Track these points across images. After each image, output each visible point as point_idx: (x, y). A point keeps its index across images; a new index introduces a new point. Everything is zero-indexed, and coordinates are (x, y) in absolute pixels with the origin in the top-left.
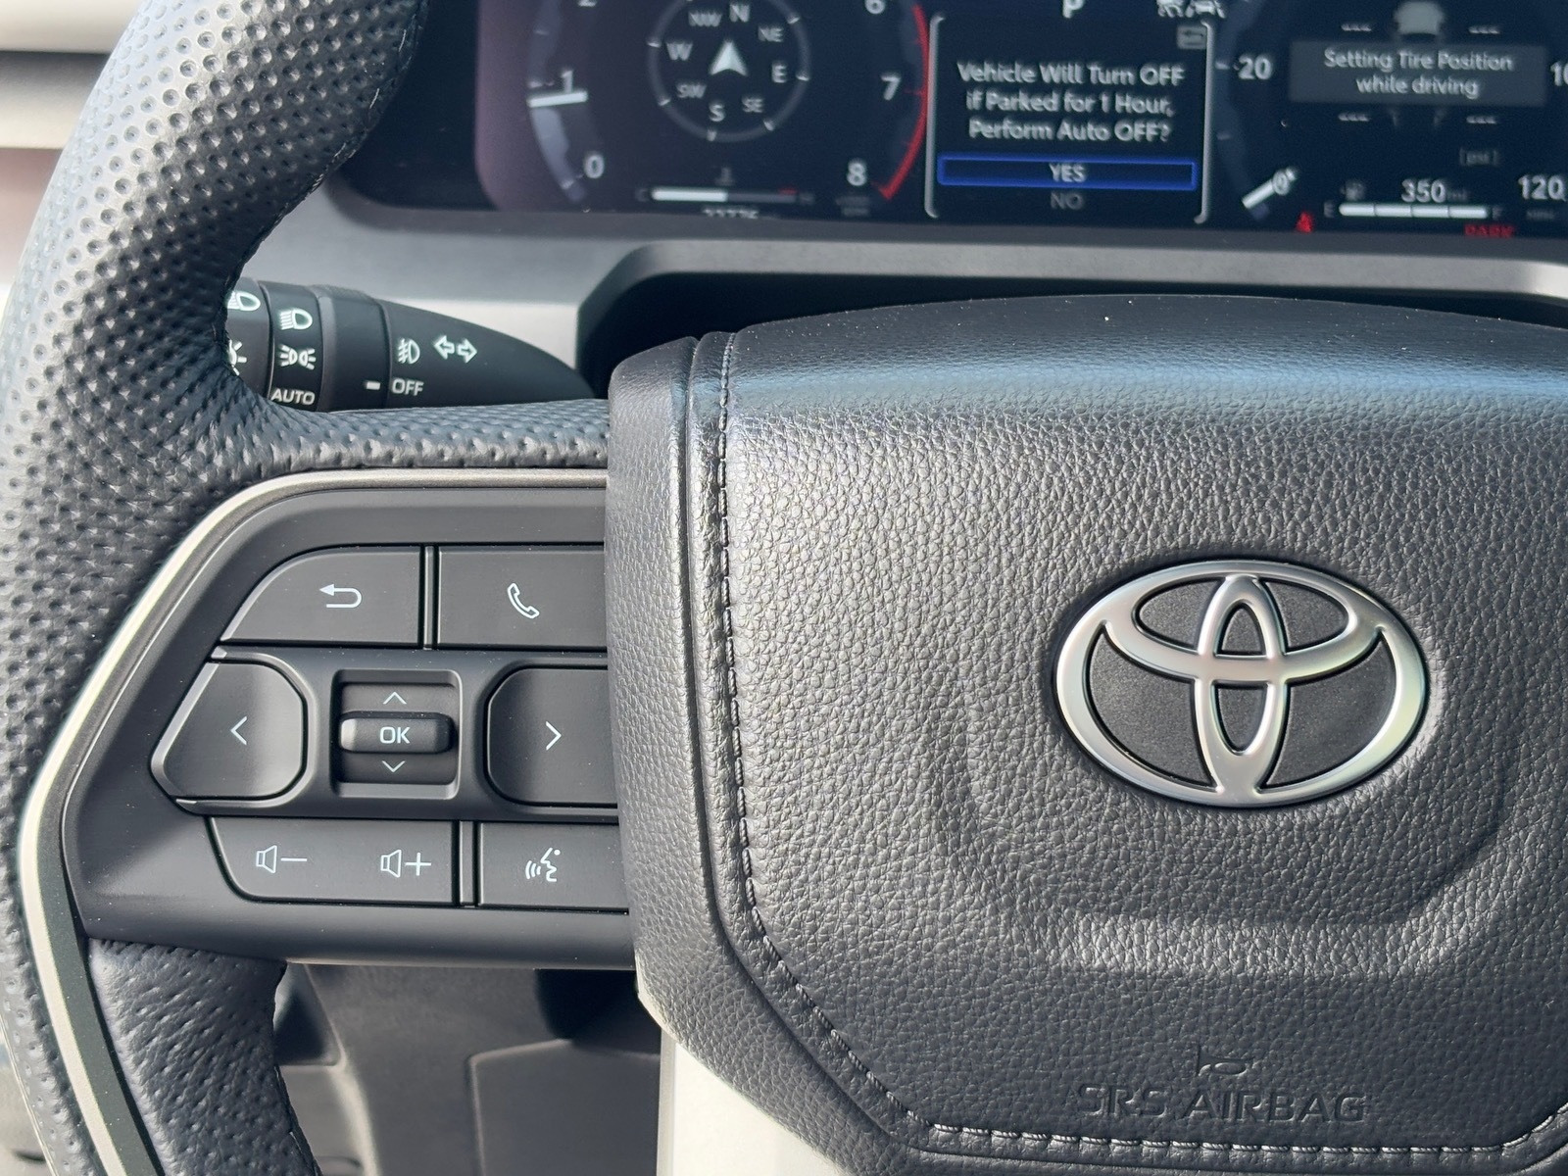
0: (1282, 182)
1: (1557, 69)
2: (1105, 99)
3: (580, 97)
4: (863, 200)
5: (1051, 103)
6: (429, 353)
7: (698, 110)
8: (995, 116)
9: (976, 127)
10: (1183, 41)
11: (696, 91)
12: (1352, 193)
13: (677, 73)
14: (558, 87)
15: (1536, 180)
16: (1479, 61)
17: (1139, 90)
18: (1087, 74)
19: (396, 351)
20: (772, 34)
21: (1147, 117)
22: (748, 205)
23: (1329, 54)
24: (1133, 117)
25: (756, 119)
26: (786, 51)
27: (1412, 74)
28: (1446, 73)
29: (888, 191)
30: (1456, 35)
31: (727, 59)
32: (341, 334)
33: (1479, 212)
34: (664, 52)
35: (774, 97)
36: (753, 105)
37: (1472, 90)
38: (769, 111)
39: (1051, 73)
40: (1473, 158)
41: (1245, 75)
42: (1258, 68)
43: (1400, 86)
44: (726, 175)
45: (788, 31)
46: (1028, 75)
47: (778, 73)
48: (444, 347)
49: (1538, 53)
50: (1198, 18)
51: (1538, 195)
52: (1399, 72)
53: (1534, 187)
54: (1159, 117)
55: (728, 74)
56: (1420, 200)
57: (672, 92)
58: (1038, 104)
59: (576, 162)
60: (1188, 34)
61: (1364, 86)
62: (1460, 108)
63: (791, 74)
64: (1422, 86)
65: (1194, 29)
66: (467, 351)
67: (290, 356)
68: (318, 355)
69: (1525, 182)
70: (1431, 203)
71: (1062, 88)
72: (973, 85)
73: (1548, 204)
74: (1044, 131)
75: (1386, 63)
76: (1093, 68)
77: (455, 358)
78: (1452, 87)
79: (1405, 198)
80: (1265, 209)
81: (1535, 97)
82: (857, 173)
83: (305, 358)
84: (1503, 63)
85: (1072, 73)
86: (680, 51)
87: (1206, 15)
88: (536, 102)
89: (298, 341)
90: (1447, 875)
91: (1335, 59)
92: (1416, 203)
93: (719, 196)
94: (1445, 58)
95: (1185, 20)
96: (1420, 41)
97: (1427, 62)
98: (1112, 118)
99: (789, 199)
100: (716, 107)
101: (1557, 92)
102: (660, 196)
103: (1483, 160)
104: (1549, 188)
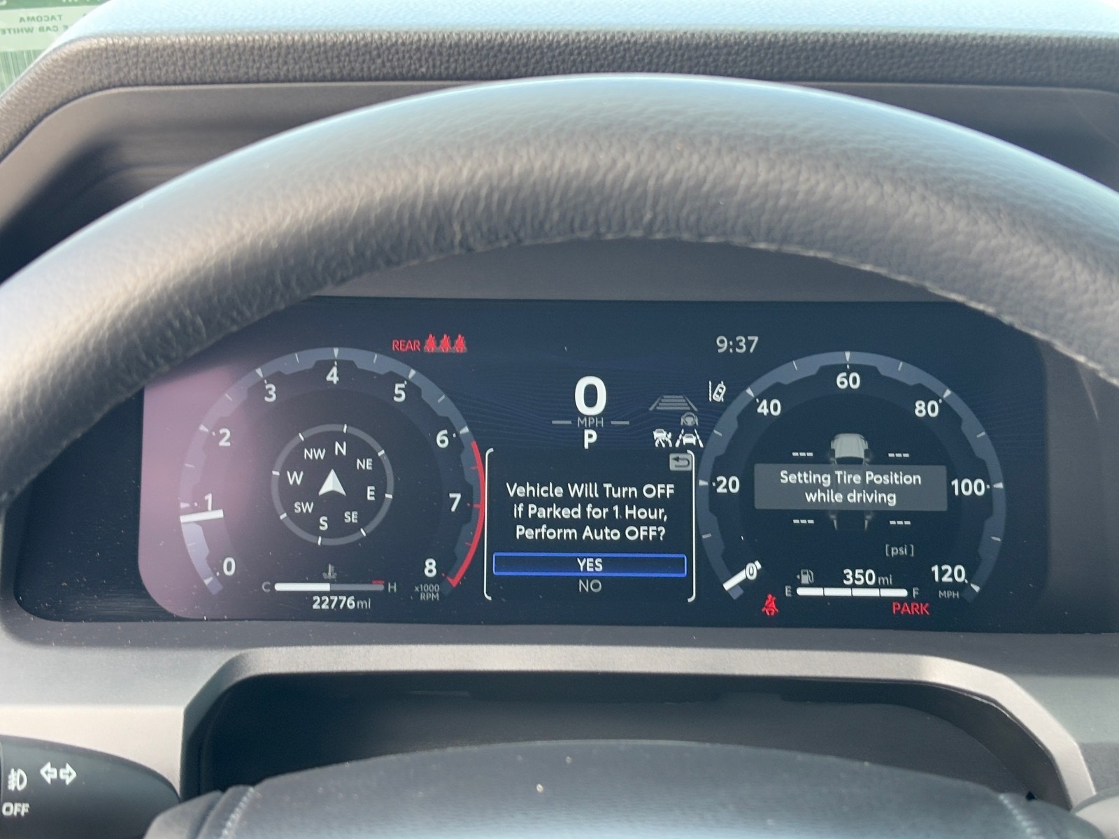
0: (752, 570)
1: (955, 482)
2: (616, 508)
3: (219, 514)
4: (437, 588)
5: (576, 513)
6: (34, 778)
7: (309, 522)
8: (534, 523)
9: (520, 531)
10: (673, 466)
12: (805, 579)
13: (292, 495)
14: (202, 507)
15: (944, 567)
16: (896, 478)
17: (641, 502)
18: (602, 491)
19: (7, 780)
20: (367, 464)
21: (648, 522)
22: (348, 594)
23: (783, 473)
24: (638, 523)
25: (354, 528)
26: (377, 476)
27: (846, 489)
28: (871, 488)
29: (454, 581)
30: (878, 458)
31: (332, 483)
33: (903, 593)
34: (283, 478)
35: (367, 511)
36: (351, 517)
37: (892, 501)
38: (363, 522)
39: (575, 490)
40: (894, 552)
41: (720, 490)
42: (729, 485)
43: (839, 498)
44: (331, 572)
45: (377, 462)
46: (559, 492)
47: (370, 494)
48: (48, 773)
49: (942, 470)
50: (684, 448)
51: (946, 579)
52: (836, 487)
53: (942, 573)
54: (657, 523)
55: (333, 494)
56: (857, 582)
58: (566, 513)
60: (677, 459)
61: (810, 497)
62: (883, 514)
63: (379, 494)
64: (854, 497)
65: (681, 456)
66: (68, 775)
69: (935, 569)
70: (865, 586)
71: (584, 501)
72: (517, 499)
73: (954, 586)
74: (571, 532)
75: (826, 480)
76: (607, 486)
77: (58, 782)
78: (878, 497)
79: (845, 582)
80: (741, 592)
81: (940, 505)
82: (430, 567)
84: (915, 479)
85: (591, 490)
86: (296, 478)
87: (690, 446)
88: (183, 519)
91: (787, 478)
92: (853, 586)
93: (326, 587)
94: (870, 476)
95: (674, 450)
96: (851, 463)
97: (857, 479)
98: (621, 524)
99: (379, 587)
100: (323, 520)
101: (956, 502)
102: (279, 587)
103: (903, 551)
104: (955, 573)
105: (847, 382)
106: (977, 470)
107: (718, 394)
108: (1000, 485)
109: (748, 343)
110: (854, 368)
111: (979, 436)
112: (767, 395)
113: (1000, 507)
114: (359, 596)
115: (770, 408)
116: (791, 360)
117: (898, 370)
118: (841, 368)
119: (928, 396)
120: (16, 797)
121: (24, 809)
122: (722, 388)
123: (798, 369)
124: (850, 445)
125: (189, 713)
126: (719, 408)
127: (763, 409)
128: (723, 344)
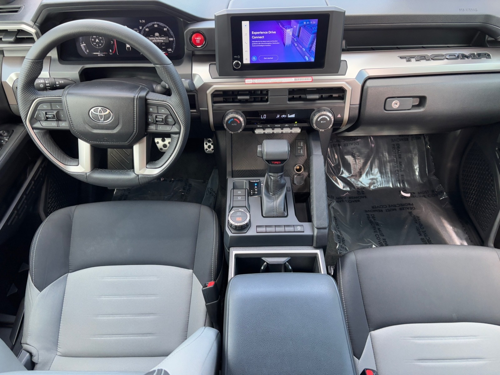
1: (169, 39)
3: (85, 44)
4: (111, 53)
6: (59, 83)
7: (95, 45)
11: (95, 43)
13: (93, 42)
14: (83, 44)
16: (163, 38)
19: (56, 83)
20: (101, 38)
27: (157, 40)
28: (160, 40)
29: (114, 52)
30: (160, 36)
31: (97, 40)
32: (51, 83)
33: (164, 52)
34: (91, 40)
35: (102, 44)
36: (100, 45)
37: (162, 41)
38: (102, 45)
40: (163, 47)
43: (156, 41)
44: (99, 52)
47: (102, 41)
49: (168, 37)
51: (169, 51)
52: (156, 40)
55: (98, 42)
57: (93, 44)
59: (86, 51)
61: (153, 41)
62: (162, 43)
63: (103, 42)
64: (158, 41)
66: (63, 82)
67: (47, 85)
68: (50, 84)
69: (168, 49)
73: (170, 51)
75: (155, 39)
78: (161, 41)
81: (168, 42)
82: (111, 51)
83: (49, 85)
84: (165, 38)
86: (93, 40)
88: (81, 45)
89: (48, 84)
90: (116, 127)
91: (150, 38)
93: (99, 53)
94: (160, 38)
96: (157, 36)
97: (158, 39)
99: (105, 53)
100: (97, 45)
101: (170, 41)
102: (94, 53)
103: (164, 47)
104: (170, 50)
105: (156, 26)
106: (172, 37)
107: (141, 28)
108: (174, 39)
109: (144, 21)
110: (157, 24)
111: (172, 33)
112: (147, 28)
113: (175, 41)
114: (103, 54)
115: (147, 30)
116: (149, 23)
117: (161, 24)
118: (155, 24)
119: (165, 28)
120: (58, 84)
121: (59, 85)
122: (141, 27)
123: (150, 24)
124: (157, 34)
125: (79, 73)
126: (141, 30)
127: (146, 30)
128: (140, 21)
